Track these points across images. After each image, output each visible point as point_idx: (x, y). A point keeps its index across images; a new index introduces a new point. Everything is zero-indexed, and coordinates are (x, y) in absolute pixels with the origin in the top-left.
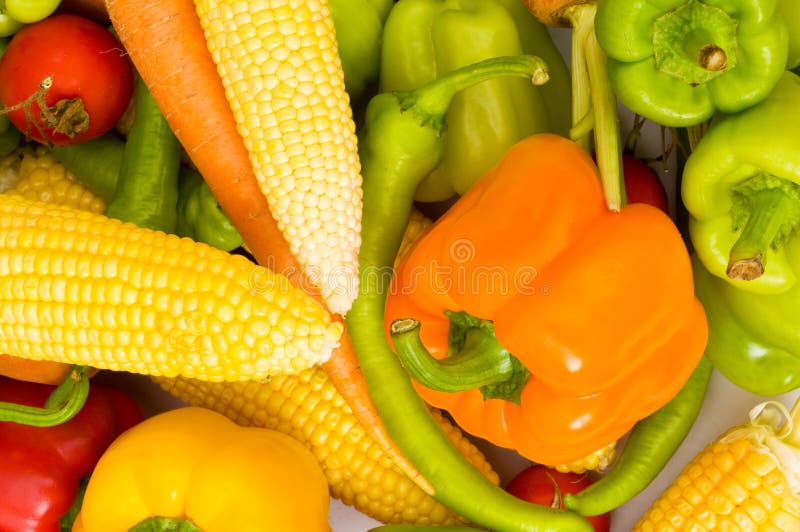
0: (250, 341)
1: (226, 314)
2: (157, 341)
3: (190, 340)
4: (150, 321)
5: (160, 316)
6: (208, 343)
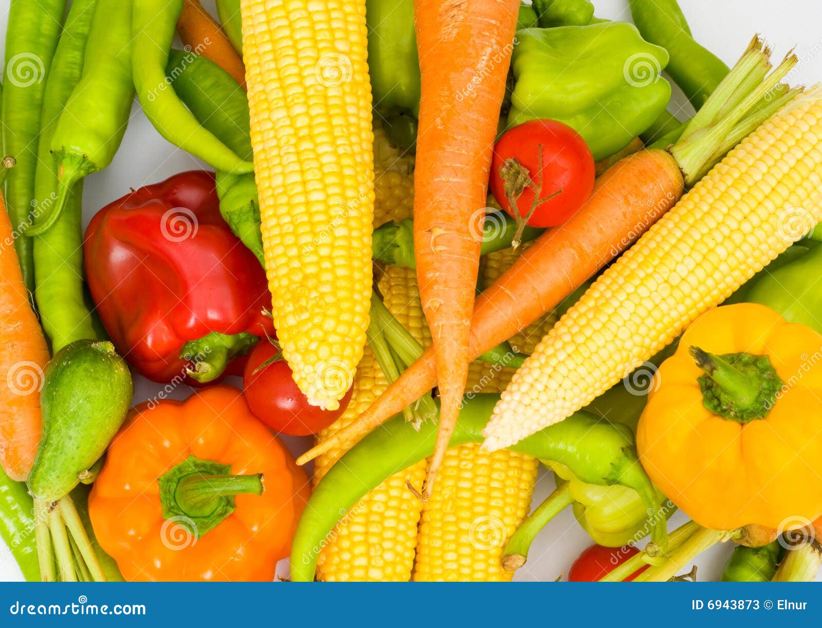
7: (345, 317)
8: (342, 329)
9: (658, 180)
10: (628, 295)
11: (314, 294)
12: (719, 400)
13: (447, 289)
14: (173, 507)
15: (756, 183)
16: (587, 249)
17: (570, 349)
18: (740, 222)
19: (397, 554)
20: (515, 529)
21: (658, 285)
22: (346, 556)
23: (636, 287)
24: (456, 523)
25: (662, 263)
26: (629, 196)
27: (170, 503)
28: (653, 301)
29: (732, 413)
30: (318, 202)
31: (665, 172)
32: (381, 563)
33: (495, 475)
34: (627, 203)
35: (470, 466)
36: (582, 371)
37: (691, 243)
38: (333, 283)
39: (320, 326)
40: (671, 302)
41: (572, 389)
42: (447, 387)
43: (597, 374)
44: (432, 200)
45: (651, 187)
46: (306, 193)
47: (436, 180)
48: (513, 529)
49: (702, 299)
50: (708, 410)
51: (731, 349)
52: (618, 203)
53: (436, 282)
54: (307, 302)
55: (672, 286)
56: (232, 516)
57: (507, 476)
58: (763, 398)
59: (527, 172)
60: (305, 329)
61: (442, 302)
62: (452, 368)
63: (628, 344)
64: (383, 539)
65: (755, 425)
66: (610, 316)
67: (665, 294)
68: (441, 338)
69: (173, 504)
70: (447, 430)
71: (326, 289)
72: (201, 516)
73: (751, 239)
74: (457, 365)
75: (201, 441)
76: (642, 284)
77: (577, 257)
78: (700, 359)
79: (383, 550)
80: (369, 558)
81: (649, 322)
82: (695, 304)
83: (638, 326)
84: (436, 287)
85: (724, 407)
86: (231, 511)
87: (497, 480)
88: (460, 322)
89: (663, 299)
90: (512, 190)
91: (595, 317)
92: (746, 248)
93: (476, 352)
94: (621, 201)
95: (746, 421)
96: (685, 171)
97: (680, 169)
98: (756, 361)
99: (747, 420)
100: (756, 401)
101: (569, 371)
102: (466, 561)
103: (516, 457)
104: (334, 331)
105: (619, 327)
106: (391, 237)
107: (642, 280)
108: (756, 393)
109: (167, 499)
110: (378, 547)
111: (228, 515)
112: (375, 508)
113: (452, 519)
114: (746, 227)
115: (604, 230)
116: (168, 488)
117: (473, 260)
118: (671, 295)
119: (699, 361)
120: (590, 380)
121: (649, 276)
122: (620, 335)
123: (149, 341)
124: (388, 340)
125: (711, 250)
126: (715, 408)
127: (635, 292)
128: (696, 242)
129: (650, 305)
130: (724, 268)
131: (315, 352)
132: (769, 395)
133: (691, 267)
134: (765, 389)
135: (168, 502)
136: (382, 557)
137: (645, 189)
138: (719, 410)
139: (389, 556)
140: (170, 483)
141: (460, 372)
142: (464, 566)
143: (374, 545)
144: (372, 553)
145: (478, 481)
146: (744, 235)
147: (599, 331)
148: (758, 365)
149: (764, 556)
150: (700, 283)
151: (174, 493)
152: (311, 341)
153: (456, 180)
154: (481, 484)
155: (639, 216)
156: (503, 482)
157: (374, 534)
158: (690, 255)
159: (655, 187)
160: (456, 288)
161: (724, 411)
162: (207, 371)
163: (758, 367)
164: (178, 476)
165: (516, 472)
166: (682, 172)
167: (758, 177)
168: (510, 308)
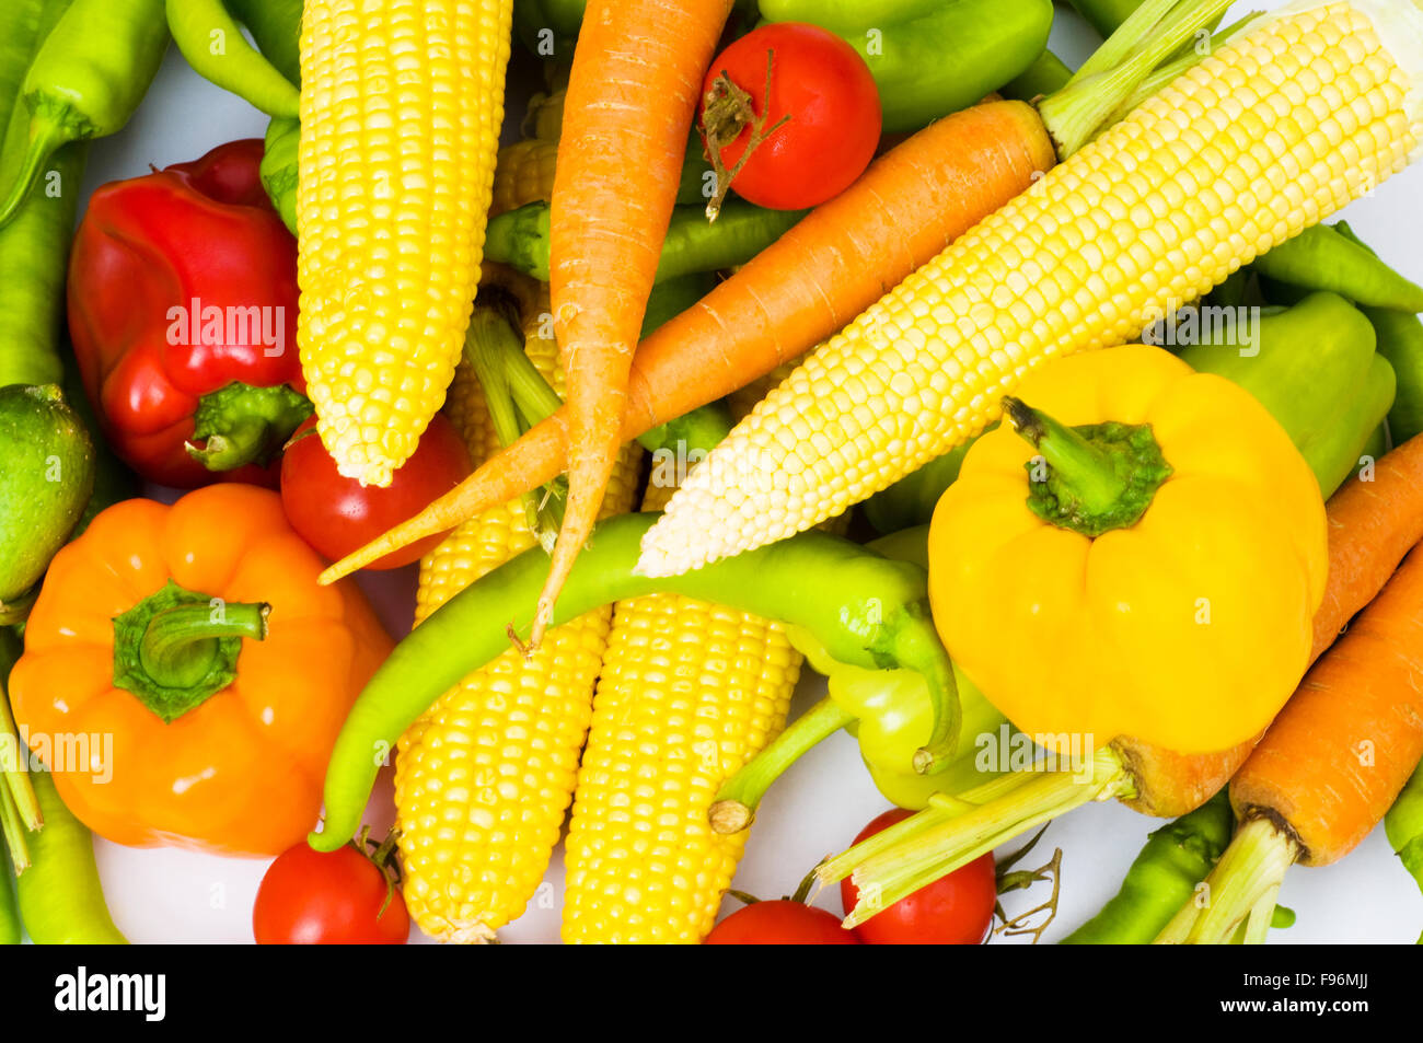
0: (347, 370)
1: (376, 334)
2: (333, 255)
3: (337, 297)
4: (355, 241)
5: (361, 252)
6: (337, 318)
7: (405, 323)
8: (397, 343)
9: (1002, 144)
10: (916, 320)
11: (356, 282)
12: (1056, 498)
13: (589, 286)
14: (133, 669)
15: (1166, 146)
16: (860, 249)
17: (802, 406)
18: (1129, 209)
19: (524, 789)
20: (741, 765)
21: (972, 305)
22: (434, 785)
23: (932, 308)
24: (634, 745)
25: (982, 269)
26: (946, 167)
27: (129, 662)
28: (960, 332)
29: (1075, 520)
30: (379, 131)
31: (1016, 133)
32: (493, 800)
33: (709, 665)
34: (941, 179)
35: (666, 646)
36: (821, 444)
37: (1038, 239)
38: (390, 266)
39: (360, 336)
40: (993, 336)
41: (801, 474)
42: (579, 457)
43: (847, 452)
44: (579, 140)
45: (988, 154)
46: (362, 117)
47: (591, 106)
48: (739, 763)
49: (1054, 338)
50: (1036, 514)
51: (1093, 418)
52: (924, 176)
53: (572, 275)
54: (344, 294)
55: (997, 310)
56: (230, 688)
57: (732, 669)
58: (1132, 495)
59: (747, 97)
60: (337, 338)
61: (580, 310)
62: (589, 424)
63: (909, 405)
64: (501, 759)
65: (1113, 539)
66: (879, 353)
67: (982, 322)
68: (575, 371)
69: (133, 663)
70: (574, 531)
71: (376, 274)
72: (178, 685)
73: (1149, 239)
74: (599, 419)
75: (190, 558)
76: (943, 302)
77: (841, 261)
78: (1019, 418)
79: (499, 778)
80: (473, 790)
81: (951, 368)
82: (1040, 347)
83: (929, 374)
84: (571, 285)
85: (1063, 510)
86: (229, 679)
87: (713, 673)
88: (608, 346)
89: (979, 331)
90: (713, 123)
91: (854, 356)
92: (1137, 252)
93: (648, 411)
94: (929, 176)
95: (1097, 533)
96: (1058, 137)
97: (1050, 135)
98: (1129, 433)
99: (1100, 530)
100: (1121, 499)
101: (798, 442)
102: (644, 810)
103: (751, 638)
104: (384, 346)
105: (893, 373)
106: (530, 221)
107: (943, 296)
108: (1121, 487)
109: (125, 654)
110: (489, 771)
111: (223, 686)
112: (490, 705)
113: (628, 737)
114: (1140, 218)
115: (895, 219)
116: (129, 636)
117: (643, 244)
118: (994, 324)
119: (1018, 422)
120: (834, 461)
121: (955, 290)
122: (896, 388)
123: (135, 400)
124: (517, 400)
125: (1075, 253)
126: (1048, 512)
127: (929, 316)
128: (1046, 237)
129: (953, 340)
130: (1095, 285)
131: (350, 381)
132: (1144, 490)
133: (1034, 279)
134: (1138, 479)
135: (126, 660)
136: (495, 789)
137: (975, 158)
138: (1054, 514)
139: (508, 791)
140: (133, 628)
141: (604, 432)
142: (641, 818)
143: (482, 767)
144: (479, 783)
145: (678, 672)
146: (1137, 231)
147: (857, 377)
148: (1132, 440)
149: (1195, 848)
150: (1048, 308)
151: (139, 647)
152: (346, 360)
153: (624, 107)
154: (682, 678)
155: (963, 202)
156: (724, 677)
157: (485, 749)
158: (1033, 259)
159: (996, 156)
160: (606, 287)
161: (1061, 516)
162: (222, 450)
163: (1130, 444)
164: (148, 617)
165: (749, 663)
166: (1052, 140)
167: (1169, 136)
168: (714, 339)
